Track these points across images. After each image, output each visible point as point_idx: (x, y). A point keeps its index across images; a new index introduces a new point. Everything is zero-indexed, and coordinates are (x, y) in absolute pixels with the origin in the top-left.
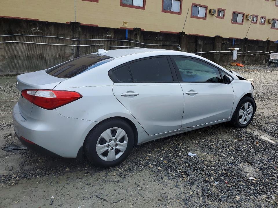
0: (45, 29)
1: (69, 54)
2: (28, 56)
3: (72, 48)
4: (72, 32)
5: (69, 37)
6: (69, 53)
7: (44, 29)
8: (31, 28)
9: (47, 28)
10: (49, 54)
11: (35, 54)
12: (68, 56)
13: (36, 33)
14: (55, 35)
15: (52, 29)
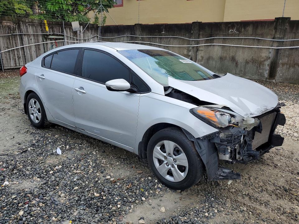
0: (243, 30)
1: (265, 58)
2: (221, 58)
3: (271, 50)
4: (274, 31)
5: (268, 37)
6: (265, 56)
7: (241, 30)
8: (228, 30)
9: (245, 28)
10: (241, 57)
11: (228, 56)
12: (263, 60)
13: (232, 35)
14: (251, 35)
15: (250, 29)
